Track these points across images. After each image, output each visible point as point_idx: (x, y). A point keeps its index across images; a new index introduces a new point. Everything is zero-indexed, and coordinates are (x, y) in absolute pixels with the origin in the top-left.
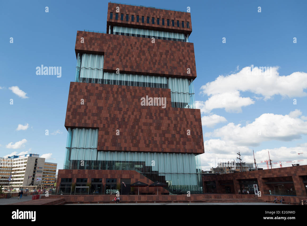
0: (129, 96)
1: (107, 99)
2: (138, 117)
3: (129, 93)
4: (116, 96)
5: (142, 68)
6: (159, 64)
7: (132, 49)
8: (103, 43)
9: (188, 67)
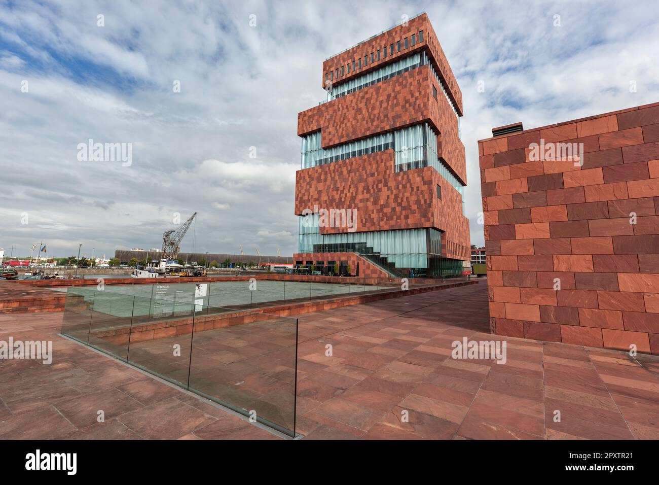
0: (345, 172)
1: (325, 180)
2: (354, 195)
3: (345, 168)
4: (333, 175)
5: (359, 132)
6: (378, 119)
7: (347, 111)
8: (320, 117)
9: (417, 107)
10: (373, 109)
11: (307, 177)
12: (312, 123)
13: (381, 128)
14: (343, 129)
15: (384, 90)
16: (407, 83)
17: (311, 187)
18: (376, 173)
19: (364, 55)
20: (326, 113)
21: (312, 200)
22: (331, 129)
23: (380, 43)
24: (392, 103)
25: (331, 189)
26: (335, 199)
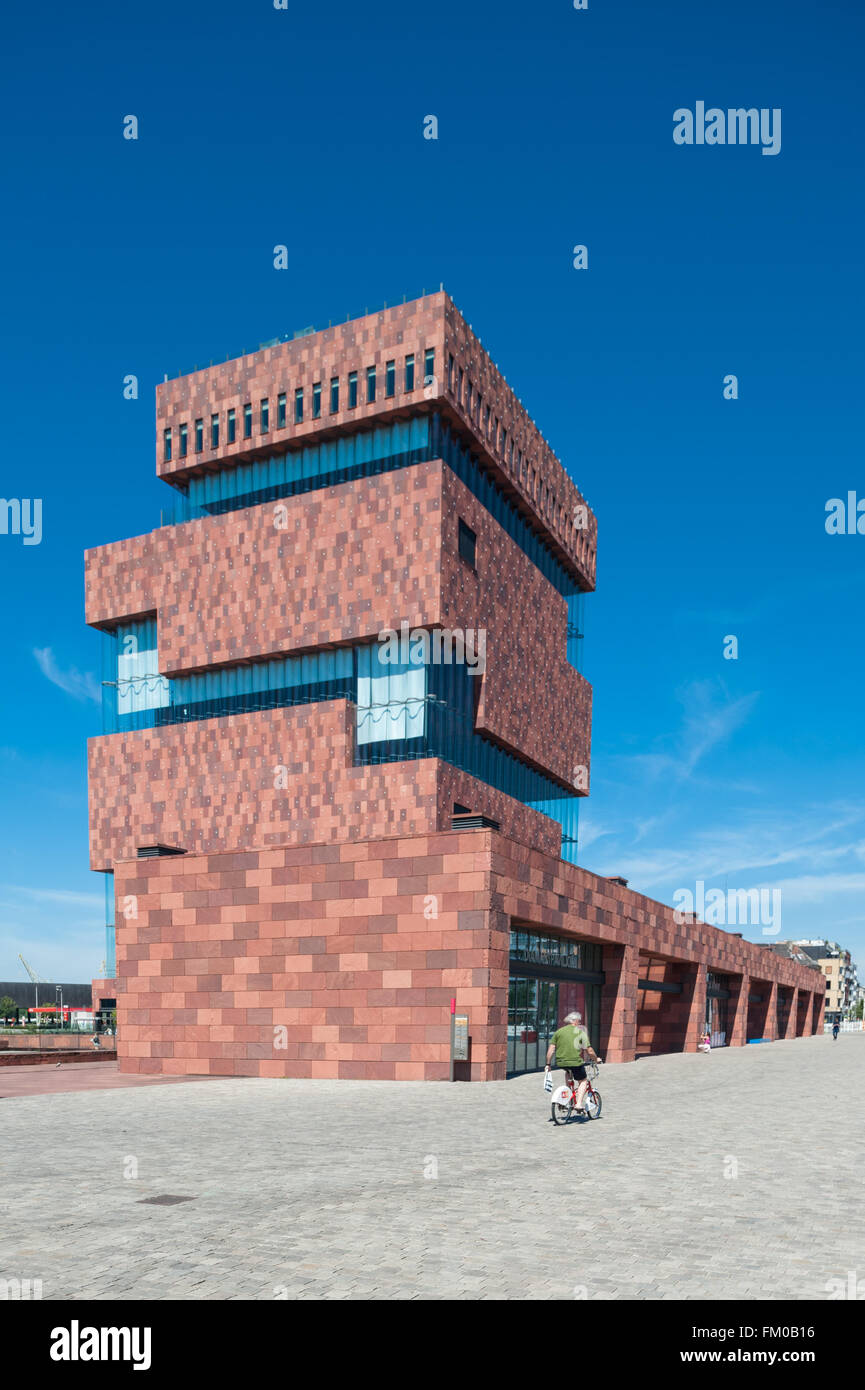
0: (226, 755)
1: (172, 773)
2: (250, 821)
4: (193, 759)
5: (261, 636)
6: (312, 606)
7: (231, 567)
8: (151, 574)
9: (409, 587)
10: (301, 571)
11: (120, 760)
12: (129, 590)
13: (321, 635)
14: (218, 621)
15: (331, 520)
16: (388, 507)
17: (134, 792)
18: (306, 766)
19: (277, 392)
20: (171, 563)
21: (137, 830)
22: (183, 618)
23: (320, 361)
24: (351, 564)
25: (188, 805)
26: (201, 831)
